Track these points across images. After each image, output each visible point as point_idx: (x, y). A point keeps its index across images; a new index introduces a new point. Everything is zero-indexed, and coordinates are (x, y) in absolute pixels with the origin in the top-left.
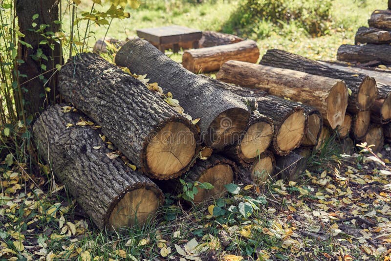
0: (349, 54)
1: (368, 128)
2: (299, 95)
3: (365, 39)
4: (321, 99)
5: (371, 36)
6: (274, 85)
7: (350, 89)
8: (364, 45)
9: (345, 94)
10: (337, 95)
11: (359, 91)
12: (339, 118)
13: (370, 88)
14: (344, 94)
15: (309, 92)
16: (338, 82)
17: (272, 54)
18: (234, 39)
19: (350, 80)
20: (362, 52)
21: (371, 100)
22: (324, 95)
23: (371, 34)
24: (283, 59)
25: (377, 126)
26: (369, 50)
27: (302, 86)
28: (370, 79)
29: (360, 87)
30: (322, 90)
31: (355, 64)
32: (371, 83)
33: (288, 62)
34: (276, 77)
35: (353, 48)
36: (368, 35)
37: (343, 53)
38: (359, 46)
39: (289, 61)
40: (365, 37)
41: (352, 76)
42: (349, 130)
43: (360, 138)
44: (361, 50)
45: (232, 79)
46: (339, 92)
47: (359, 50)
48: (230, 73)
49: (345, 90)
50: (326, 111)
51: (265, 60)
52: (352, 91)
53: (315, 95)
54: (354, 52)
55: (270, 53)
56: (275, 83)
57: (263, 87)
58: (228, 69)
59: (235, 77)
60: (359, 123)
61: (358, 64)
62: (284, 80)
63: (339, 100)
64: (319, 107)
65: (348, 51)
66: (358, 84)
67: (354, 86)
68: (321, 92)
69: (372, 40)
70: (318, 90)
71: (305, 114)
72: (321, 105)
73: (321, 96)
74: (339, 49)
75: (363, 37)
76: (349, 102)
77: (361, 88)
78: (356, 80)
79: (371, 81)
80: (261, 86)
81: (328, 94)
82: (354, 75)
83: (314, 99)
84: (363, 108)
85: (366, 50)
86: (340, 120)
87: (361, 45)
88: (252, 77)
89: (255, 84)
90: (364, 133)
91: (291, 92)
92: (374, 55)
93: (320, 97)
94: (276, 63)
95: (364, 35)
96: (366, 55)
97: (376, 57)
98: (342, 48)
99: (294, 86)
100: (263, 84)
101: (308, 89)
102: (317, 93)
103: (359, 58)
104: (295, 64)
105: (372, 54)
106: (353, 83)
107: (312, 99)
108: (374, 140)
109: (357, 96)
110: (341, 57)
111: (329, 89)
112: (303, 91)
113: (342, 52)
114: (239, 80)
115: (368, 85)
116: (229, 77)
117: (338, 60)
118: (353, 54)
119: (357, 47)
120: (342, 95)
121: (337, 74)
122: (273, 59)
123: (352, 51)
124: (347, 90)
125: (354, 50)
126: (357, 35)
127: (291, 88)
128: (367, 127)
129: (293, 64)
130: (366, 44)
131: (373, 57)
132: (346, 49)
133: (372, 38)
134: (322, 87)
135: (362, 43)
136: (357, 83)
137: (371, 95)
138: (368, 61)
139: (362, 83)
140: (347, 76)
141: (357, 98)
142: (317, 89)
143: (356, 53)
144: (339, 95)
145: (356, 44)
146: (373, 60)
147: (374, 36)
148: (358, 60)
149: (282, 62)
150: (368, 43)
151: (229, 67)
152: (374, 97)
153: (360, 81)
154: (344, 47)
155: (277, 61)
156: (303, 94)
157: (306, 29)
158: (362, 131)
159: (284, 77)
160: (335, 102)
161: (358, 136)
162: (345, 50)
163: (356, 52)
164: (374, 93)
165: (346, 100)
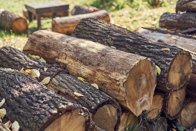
0: (170, 22)
1: (184, 104)
2: (94, 75)
3: (184, 8)
4: (118, 83)
5: (190, 5)
6: (71, 60)
7: (159, 66)
8: (184, 14)
9: (152, 74)
10: (140, 76)
11: (169, 70)
12: (145, 102)
13: (185, 64)
14: (150, 73)
15: (106, 73)
16: (140, 61)
17: (85, 23)
18: (93, 10)
19: (160, 55)
20: (182, 20)
21: (186, 77)
22: (122, 78)
23: (190, 3)
24: (94, 28)
25: (193, 100)
26: (188, 17)
27: (98, 65)
28: (183, 54)
29: (171, 65)
30: (120, 71)
31: (175, 30)
32: (185, 58)
33: (99, 32)
34: (74, 52)
35: (174, 16)
36: (188, 3)
37: (164, 21)
38: (179, 14)
39: (100, 30)
40: (185, 6)
41: (162, 49)
42: (160, 111)
43: (174, 117)
44: (181, 18)
45: (37, 51)
46: (142, 73)
47: (179, 18)
48: (35, 44)
49: (152, 68)
50: (124, 98)
51: (78, 30)
52: (161, 69)
53: (112, 77)
54: (175, 19)
55: (82, 22)
56: (72, 58)
57: (62, 61)
58: (35, 40)
59: (39, 49)
60: (172, 101)
61: (177, 31)
62: (80, 55)
63: (144, 82)
64: (117, 93)
65: (169, 19)
66: (169, 61)
67: (164, 63)
68: (118, 74)
69: (191, 8)
70: (115, 72)
71: (83, 114)
72: (119, 91)
73: (118, 79)
74: (161, 17)
75: (183, 6)
76: (157, 82)
77: (173, 66)
78: (167, 56)
79: (185, 56)
80: (60, 60)
81: (125, 77)
82: (165, 49)
83: (111, 82)
84: (176, 87)
85: (185, 18)
86: (147, 104)
87: (181, 13)
88: (53, 50)
89: (55, 57)
90: (178, 111)
91: (86, 71)
92: (193, 23)
93: (117, 81)
94: (88, 32)
95: (183, 4)
96: (185, 23)
97: (194, 24)
98: (164, 16)
99: (90, 64)
100: (61, 59)
101: (103, 68)
102: (113, 75)
103: (179, 25)
104: (104, 34)
105: (191, 21)
106: (163, 59)
107: (108, 81)
108: (191, 115)
109: (168, 76)
110: (163, 25)
111: (128, 71)
112: (98, 70)
113: (163, 19)
114: (43, 52)
115: (182, 61)
116: (35, 49)
117: (160, 27)
118: (174, 22)
119: (178, 15)
120: (148, 75)
121: (146, 46)
122: (85, 28)
123: (173, 18)
124: (155, 68)
125: (174, 18)
126: (177, 5)
127: (86, 65)
128: (182, 103)
129: (103, 34)
130: (185, 12)
131: (192, 24)
132: (167, 16)
133: (191, 6)
134: (119, 67)
135: (182, 11)
136: (168, 59)
137: (186, 72)
138: (187, 28)
139: (174, 60)
140: (156, 50)
141: (167, 78)
142: (114, 70)
143: (176, 21)
144: (144, 75)
145: (177, 12)
146: (191, 27)
147: (193, 4)
148: (178, 27)
149: (93, 31)
150: (187, 12)
151: (36, 37)
152: (188, 74)
153: (171, 57)
154: (165, 15)
155: (88, 31)
156: (99, 74)
157: (149, 3)
158: (176, 109)
159: (82, 52)
160: (138, 84)
161: (171, 115)
162: (166, 18)
163: (176, 19)
164: (189, 69)
165: (154, 81)
